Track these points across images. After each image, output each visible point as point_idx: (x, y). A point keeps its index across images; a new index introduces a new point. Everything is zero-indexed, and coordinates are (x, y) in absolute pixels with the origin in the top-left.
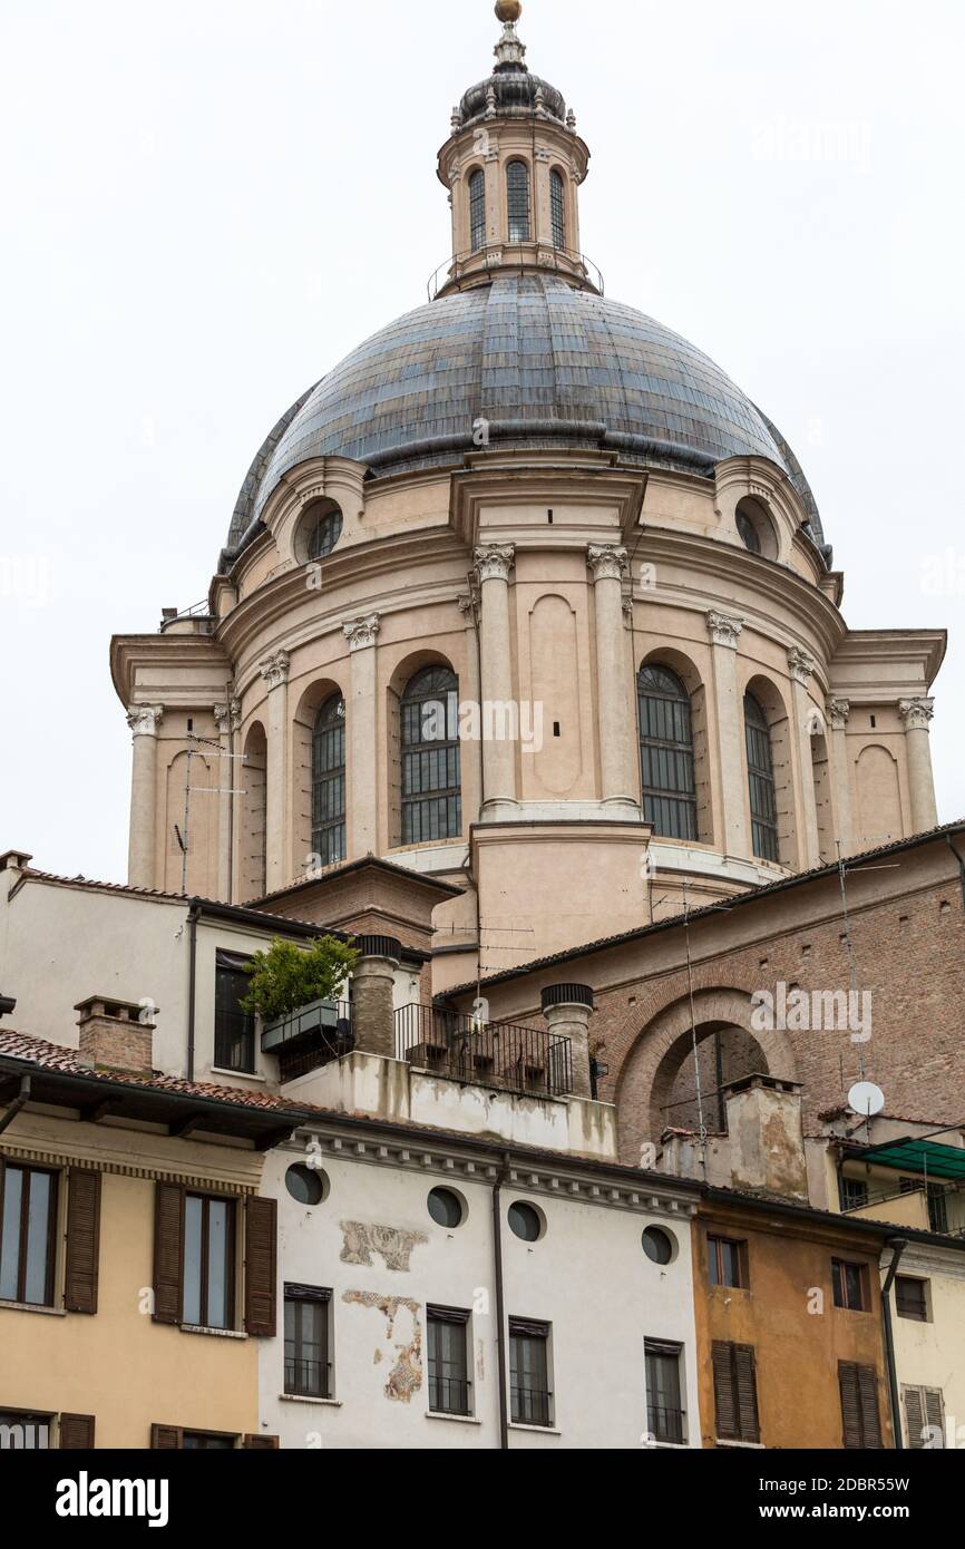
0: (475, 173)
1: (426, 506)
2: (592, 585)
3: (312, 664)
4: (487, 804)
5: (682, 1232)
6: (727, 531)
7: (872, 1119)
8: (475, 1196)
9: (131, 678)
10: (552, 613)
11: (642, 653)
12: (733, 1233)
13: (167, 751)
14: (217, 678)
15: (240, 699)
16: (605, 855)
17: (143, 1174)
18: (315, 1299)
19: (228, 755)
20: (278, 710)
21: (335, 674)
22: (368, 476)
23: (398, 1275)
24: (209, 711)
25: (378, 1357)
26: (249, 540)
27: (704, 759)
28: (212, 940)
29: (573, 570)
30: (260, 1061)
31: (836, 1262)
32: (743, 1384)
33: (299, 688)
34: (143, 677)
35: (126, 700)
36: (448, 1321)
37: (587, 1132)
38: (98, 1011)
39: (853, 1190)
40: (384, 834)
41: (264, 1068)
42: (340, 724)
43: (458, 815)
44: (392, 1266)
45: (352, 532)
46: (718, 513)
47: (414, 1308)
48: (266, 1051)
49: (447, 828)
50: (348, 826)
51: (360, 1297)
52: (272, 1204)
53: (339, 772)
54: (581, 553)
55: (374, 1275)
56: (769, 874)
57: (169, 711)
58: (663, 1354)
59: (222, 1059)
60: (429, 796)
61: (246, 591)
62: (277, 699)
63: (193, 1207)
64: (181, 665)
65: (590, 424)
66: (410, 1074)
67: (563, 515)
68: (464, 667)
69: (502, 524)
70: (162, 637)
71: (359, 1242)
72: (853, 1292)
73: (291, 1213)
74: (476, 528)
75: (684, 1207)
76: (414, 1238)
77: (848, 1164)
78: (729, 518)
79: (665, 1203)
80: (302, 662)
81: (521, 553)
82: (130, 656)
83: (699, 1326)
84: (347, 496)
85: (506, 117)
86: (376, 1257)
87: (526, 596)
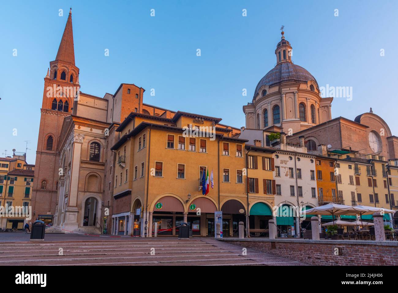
0: (279, 53)
1: (276, 89)
2: (294, 96)
3: (264, 107)
4: (283, 120)
5: (314, 160)
6: (309, 89)
7: (330, 148)
8: (293, 157)
9: (245, 110)
10: (290, 99)
11: (299, 103)
12: (319, 160)
13: (249, 117)
14: (254, 109)
15: (256, 111)
16: (296, 124)
17: (261, 156)
18: (278, 167)
19: (255, 117)
20: (260, 112)
21: (266, 108)
22: (269, 87)
23: (286, 165)
24: (253, 112)
25: (284, 172)
26: (256, 94)
27: (306, 113)
28: (265, 134)
29: (292, 94)
30: (270, 145)
31: (330, 162)
32: (320, 174)
33: (262, 110)
34: (246, 110)
35: (244, 113)
36: (291, 169)
37: (304, 150)
38: (256, 141)
39: (329, 155)
40: (272, 123)
41: (271, 146)
42: (267, 113)
43: (280, 121)
44: (285, 164)
45: (268, 93)
46: (308, 87)
47: (288, 168)
48: (271, 144)
49: (279, 122)
50: (268, 123)
51: (282, 167)
52: (273, 159)
53: (267, 118)
54: (293, 93)
55: (284, 165)
56: (314, 125)
57: (249, 113)
58: (312, 171)
59: (267, 145)
60: (277, 119)
61: (256, 100)
62: (260, 111)
63: (266, 159)
64: (250, 108)
65: (293, 78)
66: (286, 146)
67: (291, 89)
68: (280, 106)
69: (284, 90)
70: (248, 105)
71: (282, 162)
72: (332, 165)
73: (275, 159)
74: (281, 91)
75: (314, 157)
76: (287, 161)
77: (329, 153)
78: (309, 87)
79: (312, 157)
80: (263, 107)
81: (287, 93)
82: (245, 108)
83: (316, 169)
84: (267, 89)
85: (283, 46)
86: (284, 163)
87: (287, 98)
